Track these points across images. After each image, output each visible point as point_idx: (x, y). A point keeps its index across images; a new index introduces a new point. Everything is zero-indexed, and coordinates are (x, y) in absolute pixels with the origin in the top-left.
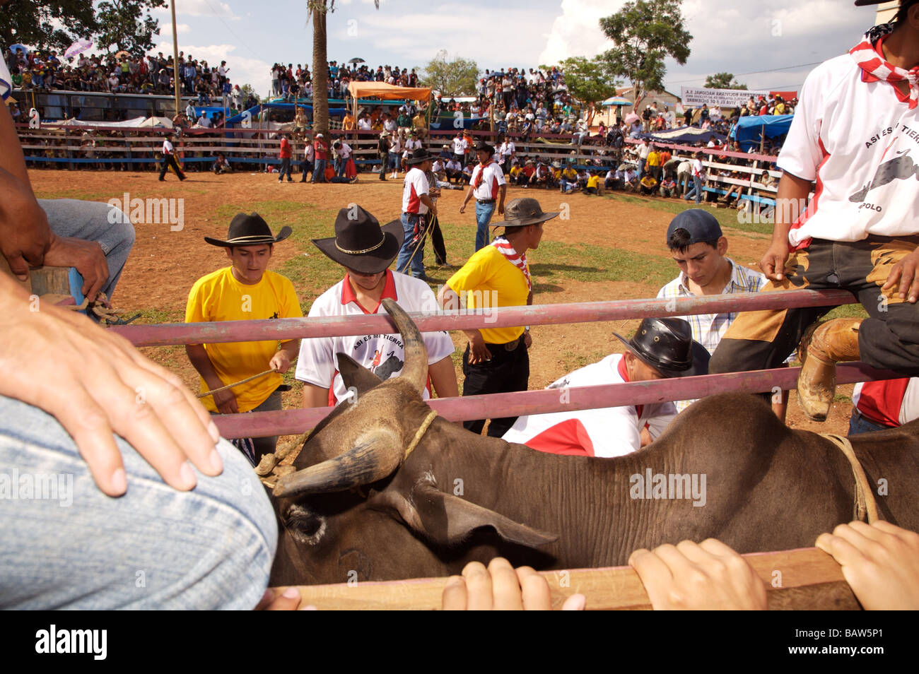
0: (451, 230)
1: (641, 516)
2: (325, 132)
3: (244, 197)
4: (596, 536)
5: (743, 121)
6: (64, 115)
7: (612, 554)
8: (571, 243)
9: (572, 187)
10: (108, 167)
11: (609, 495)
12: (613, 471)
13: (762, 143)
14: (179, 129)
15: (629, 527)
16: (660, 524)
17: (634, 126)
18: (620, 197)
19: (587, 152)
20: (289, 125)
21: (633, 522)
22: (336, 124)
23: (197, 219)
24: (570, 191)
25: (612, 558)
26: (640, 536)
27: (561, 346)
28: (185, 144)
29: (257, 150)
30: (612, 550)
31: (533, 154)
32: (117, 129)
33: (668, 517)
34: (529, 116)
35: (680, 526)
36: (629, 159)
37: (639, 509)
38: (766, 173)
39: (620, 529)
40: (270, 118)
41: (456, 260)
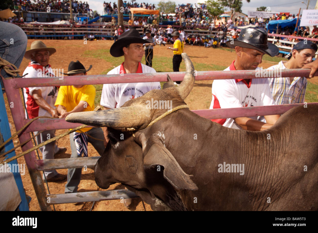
0: (166, 59)
1: (269, 161)
2: (122, 26)
3: (94, 48)
4: (248, 170)
5: (271, 22)
6: (32, 20)
7: (255, 178)
8: (208, 64)
9: (209, 46)
10: (48, 38)
11: (255, 150)
12: (257, 139)
13: (277, 30)
14: (72, 25)
15: (264, 166)
16: (279, 165)
17: (231, 24)
18: (226, 49)
19: (214, 33)
20: (110, 24)
21: (266, 164)
22: (126, 23)
23: (77, 55)
24: (208, 47)
25: (255, 180)
26: (269, 170)
27: (205, 99)
28: (74, 30)
29: (99, 32)
30: (255, 177)
31: (195, 34)
32: (50, 25)
33: (283, 162)
34: (194, 20)
35: (289, 166)
36: (229, 36)
37: (269, 158)
38: (278, 41)
39: (260, 167)
40: (103, 21)
41: (167, 69)
